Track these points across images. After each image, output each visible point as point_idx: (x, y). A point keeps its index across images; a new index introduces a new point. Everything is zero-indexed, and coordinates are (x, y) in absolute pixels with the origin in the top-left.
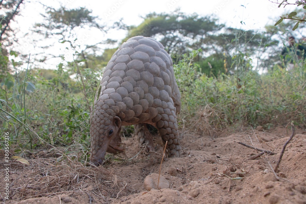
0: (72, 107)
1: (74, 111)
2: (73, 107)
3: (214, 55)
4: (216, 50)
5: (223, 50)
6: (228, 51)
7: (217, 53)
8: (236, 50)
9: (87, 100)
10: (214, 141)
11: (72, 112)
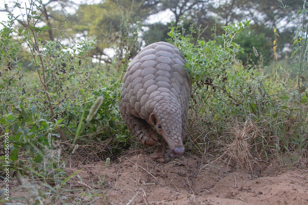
0: (20, 110)
1: (23, 117)
2: (23, 110)
3: (252, 27)
4: (255, 19)
5: (266, 20)
6: (275, 21)
7: (256, 23)
8: (288, 22)
9: (47, 94)
10: (257, 183)
11: (21, 118)
